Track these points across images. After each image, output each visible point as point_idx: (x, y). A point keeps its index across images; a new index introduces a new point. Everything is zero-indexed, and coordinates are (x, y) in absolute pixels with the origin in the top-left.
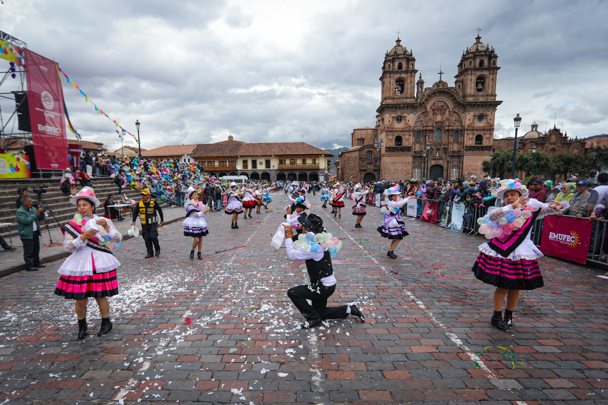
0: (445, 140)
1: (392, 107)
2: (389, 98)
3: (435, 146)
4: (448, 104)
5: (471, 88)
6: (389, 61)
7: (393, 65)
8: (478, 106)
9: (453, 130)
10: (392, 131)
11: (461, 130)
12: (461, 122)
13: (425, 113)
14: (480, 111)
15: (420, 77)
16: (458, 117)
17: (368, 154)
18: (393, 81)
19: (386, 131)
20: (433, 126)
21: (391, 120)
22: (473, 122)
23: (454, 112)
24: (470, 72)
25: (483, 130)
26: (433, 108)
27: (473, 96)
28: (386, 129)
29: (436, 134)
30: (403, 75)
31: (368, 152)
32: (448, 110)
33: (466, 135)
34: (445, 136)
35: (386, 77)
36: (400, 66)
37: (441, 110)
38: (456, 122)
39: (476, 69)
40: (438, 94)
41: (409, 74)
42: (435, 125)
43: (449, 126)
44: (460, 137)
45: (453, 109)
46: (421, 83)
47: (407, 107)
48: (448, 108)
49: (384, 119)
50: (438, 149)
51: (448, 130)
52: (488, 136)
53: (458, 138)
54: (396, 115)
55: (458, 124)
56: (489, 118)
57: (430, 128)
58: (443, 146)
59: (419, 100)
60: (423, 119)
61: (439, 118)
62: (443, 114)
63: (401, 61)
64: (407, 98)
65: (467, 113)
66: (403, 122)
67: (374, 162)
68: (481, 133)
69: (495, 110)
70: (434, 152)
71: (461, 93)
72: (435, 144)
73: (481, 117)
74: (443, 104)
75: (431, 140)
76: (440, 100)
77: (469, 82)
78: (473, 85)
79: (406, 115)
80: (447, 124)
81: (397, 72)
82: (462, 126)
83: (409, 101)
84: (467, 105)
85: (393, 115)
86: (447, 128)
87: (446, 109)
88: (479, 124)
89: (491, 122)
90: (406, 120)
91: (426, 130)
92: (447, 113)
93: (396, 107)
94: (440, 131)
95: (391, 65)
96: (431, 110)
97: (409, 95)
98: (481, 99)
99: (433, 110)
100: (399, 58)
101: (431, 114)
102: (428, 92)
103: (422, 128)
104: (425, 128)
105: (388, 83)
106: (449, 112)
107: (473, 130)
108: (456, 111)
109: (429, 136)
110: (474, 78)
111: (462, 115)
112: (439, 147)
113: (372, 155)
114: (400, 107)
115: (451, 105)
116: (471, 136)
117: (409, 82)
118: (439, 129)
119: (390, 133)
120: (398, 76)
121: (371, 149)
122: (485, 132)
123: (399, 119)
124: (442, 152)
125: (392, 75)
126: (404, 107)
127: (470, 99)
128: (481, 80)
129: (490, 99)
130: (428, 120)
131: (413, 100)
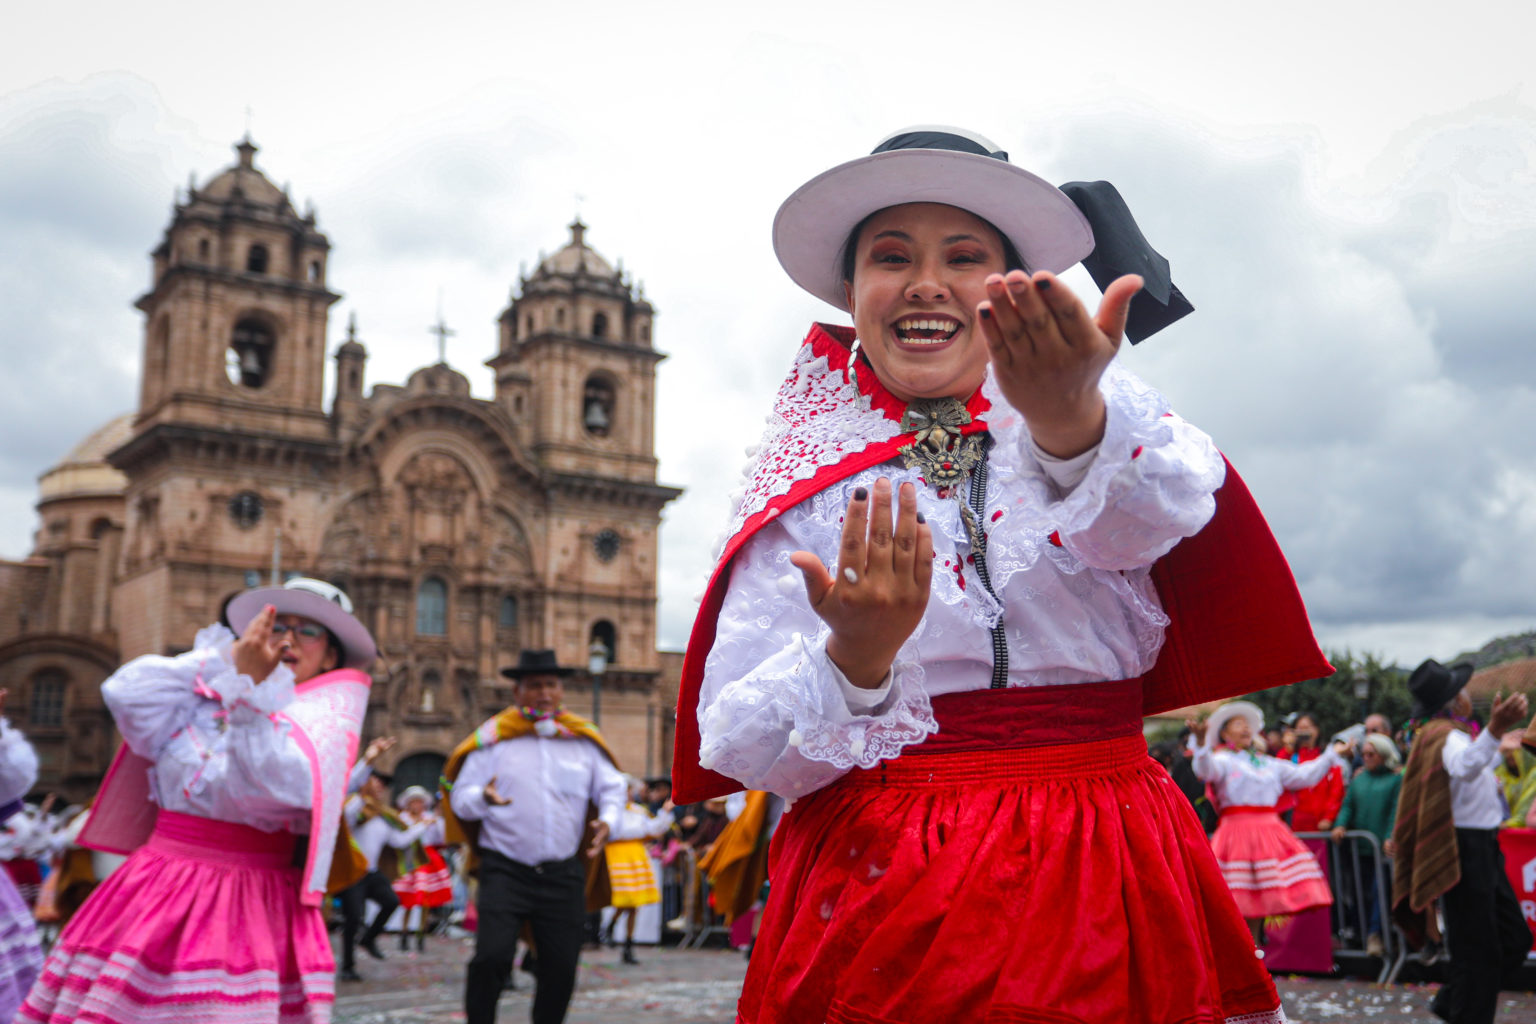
0: (461, 635)
1: (212, 448)
2: (198, 398)
3: (419, 658)
4: (474, 468)
5: (563, 420)
6: (206, 222)
7: (226, 249)
8: (598, 495)
9: (495, 590)
10: (206, 568)
11: (529, 595)
12: (526, 556)
13: (372, 497)
14: (602, 519)
15: (352, 331)
16: (513, 532)
17: (38, 689)
18: (221, 323)
19: (174, 566)
20: (407, 564)
21: (202, 508)
22: (578, 564)
23: (501, 511)
24: (558, 350)
25: (620, 601)
26: (412, 477)
27: (576, 450)
28: (171, 552)
29: (425, 603)
30: (274, 305)
31: (41, 674)
32: (472, 499)
33: (549, 617)
34: (462, 613)
35: (187, 295)
36: (258, 259)
37: (447, 491)
38: (507, 556)
39: (582, 344)
40: (430, 419)
41: (302, 306)
42: (416, 557)
43: (479, 569)
44: (524, 628)
45: (496, 494)
46: (352, 357)
47: (290, 457)
48: (474, 486)
49: (156, 501)
50: (431, 677)
51: (477, 590)
52: (636, 627)
53: (513, 626)
54: (228, 490)
55: (514, 565)
56: (639, 550)
57: (395, 571)
58: (453, 663)
59: (345, 435)
60: (359, 524)
61: (433, 528)
62: (452, 512)
63: (263, 236)
64: (287, 413)
65: (554, 521)
66: (264, 526)
67: (72, 730)
68: (611, 613)
69: (657, 520)
70: (413, 688)
71: (526, 435)
72: (421, 649)
73: (608, 545)
74: (451, 466)
75: (398, 628)
76: (444, 446)
77: (558, 391)
78: (574, 407)
79: (279, 492)
80: (471, 559)
81: (241, 284)
82: (531, 575)
83: (296, 428)
84: (555, 485)
85: (214, 485)
86: (469, 578)
87: (463, 492)
88: (603, 575)
89: (645, 568)
90: (278, 519)
91: (376, 580)
92: (470, 509)
93: (232, 450)
94: (437, 588)
95: (215, 243)
96: (398, 489)
97: (297, 402)
98: (606, 469)
99: (410, 488)
100: (258, 224)
101: (398, 503)
102: (385, 402)
103: (355, 569)
104: (370, 569)
105: (196, 324)
106: (481, 505)
107: (578, 597)
108: (510, 506)
109: (390, 609)
110: (576, 379)
111: (534, 528)
112: (438, 665)
113: (61, 689)
114: (252, 455)
115: (487, 478)
116: (571, 623)
117: (300, 337)
118: (438, 579)
119: (196, 579)
120: (245, 301)
121: (62, 661)
122: (628, 611)
123: (247, 510)
124: (448, 689)
125: (217, 290)
126: (271, 455)
127: (566, 463)
128: (599, 392)
129: (638, 474)
130: (384, 530)
131: (317, 430)
